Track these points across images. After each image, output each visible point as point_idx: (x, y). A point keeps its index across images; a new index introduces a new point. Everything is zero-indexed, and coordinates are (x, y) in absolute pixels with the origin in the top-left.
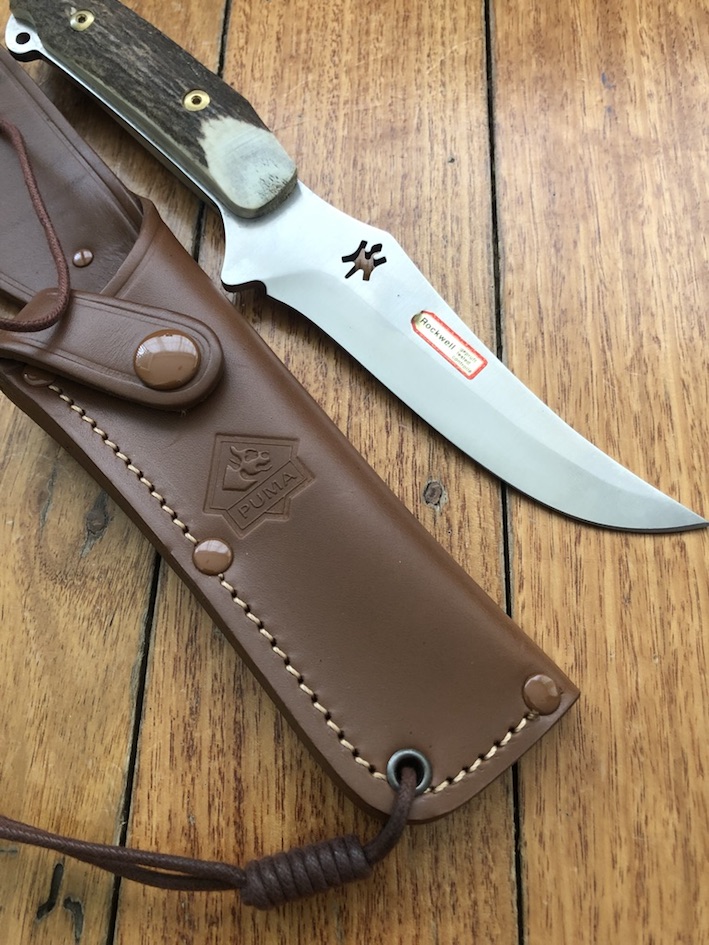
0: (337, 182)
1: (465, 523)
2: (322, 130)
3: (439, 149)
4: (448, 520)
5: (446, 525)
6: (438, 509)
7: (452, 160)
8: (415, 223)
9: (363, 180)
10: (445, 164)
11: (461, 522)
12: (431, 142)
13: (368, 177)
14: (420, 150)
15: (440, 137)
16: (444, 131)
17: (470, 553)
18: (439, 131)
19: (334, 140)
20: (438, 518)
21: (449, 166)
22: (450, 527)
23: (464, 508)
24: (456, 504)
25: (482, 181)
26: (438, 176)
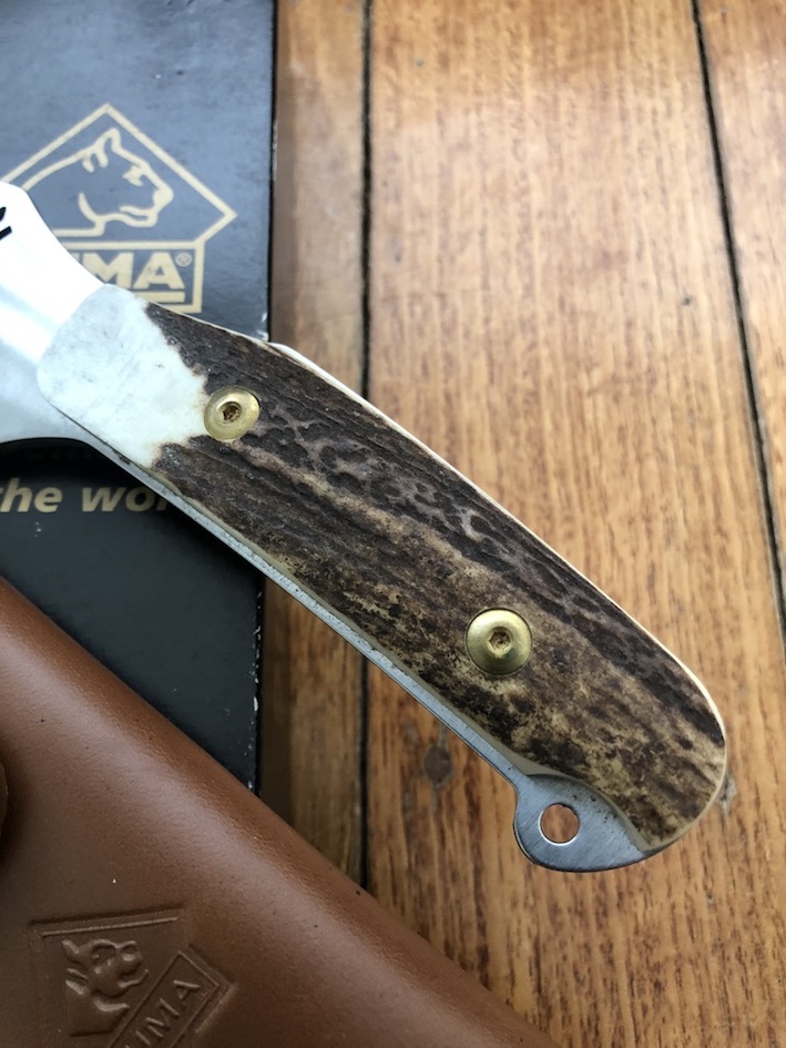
0: (542, 334)
1: (762, 825)
2: (514, 254)
3: (668, 285)
4: (740, 822)
5: (738, 830)
6: (725, 805)
7: (687, 301)
8: (649, 391)
9: (575, 329)
10: (678, 308)
11: (756, 825)
12: (658, 274)
13: (582, 324)
14: (644, 285)
15: (668, 267)
16: (672, 258)
17: (774, 869)
18: (664, 259)
19: (530, 269)
20: (727, 819)
21: (686, 309)
22: (743, 831)
23: (758, 803)
24: (748, 798)
25: (728, 331)
26: (672, 323)
